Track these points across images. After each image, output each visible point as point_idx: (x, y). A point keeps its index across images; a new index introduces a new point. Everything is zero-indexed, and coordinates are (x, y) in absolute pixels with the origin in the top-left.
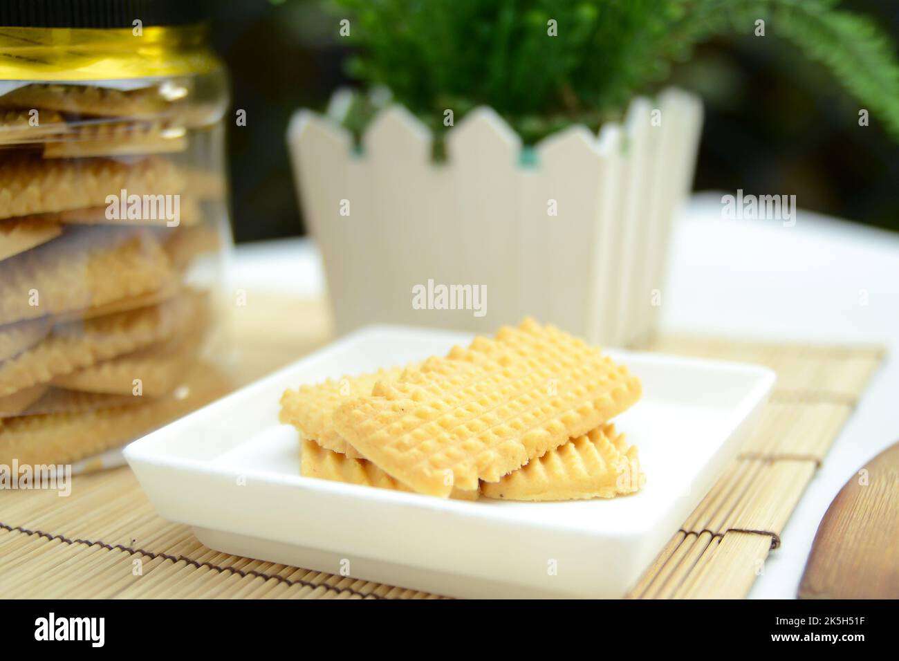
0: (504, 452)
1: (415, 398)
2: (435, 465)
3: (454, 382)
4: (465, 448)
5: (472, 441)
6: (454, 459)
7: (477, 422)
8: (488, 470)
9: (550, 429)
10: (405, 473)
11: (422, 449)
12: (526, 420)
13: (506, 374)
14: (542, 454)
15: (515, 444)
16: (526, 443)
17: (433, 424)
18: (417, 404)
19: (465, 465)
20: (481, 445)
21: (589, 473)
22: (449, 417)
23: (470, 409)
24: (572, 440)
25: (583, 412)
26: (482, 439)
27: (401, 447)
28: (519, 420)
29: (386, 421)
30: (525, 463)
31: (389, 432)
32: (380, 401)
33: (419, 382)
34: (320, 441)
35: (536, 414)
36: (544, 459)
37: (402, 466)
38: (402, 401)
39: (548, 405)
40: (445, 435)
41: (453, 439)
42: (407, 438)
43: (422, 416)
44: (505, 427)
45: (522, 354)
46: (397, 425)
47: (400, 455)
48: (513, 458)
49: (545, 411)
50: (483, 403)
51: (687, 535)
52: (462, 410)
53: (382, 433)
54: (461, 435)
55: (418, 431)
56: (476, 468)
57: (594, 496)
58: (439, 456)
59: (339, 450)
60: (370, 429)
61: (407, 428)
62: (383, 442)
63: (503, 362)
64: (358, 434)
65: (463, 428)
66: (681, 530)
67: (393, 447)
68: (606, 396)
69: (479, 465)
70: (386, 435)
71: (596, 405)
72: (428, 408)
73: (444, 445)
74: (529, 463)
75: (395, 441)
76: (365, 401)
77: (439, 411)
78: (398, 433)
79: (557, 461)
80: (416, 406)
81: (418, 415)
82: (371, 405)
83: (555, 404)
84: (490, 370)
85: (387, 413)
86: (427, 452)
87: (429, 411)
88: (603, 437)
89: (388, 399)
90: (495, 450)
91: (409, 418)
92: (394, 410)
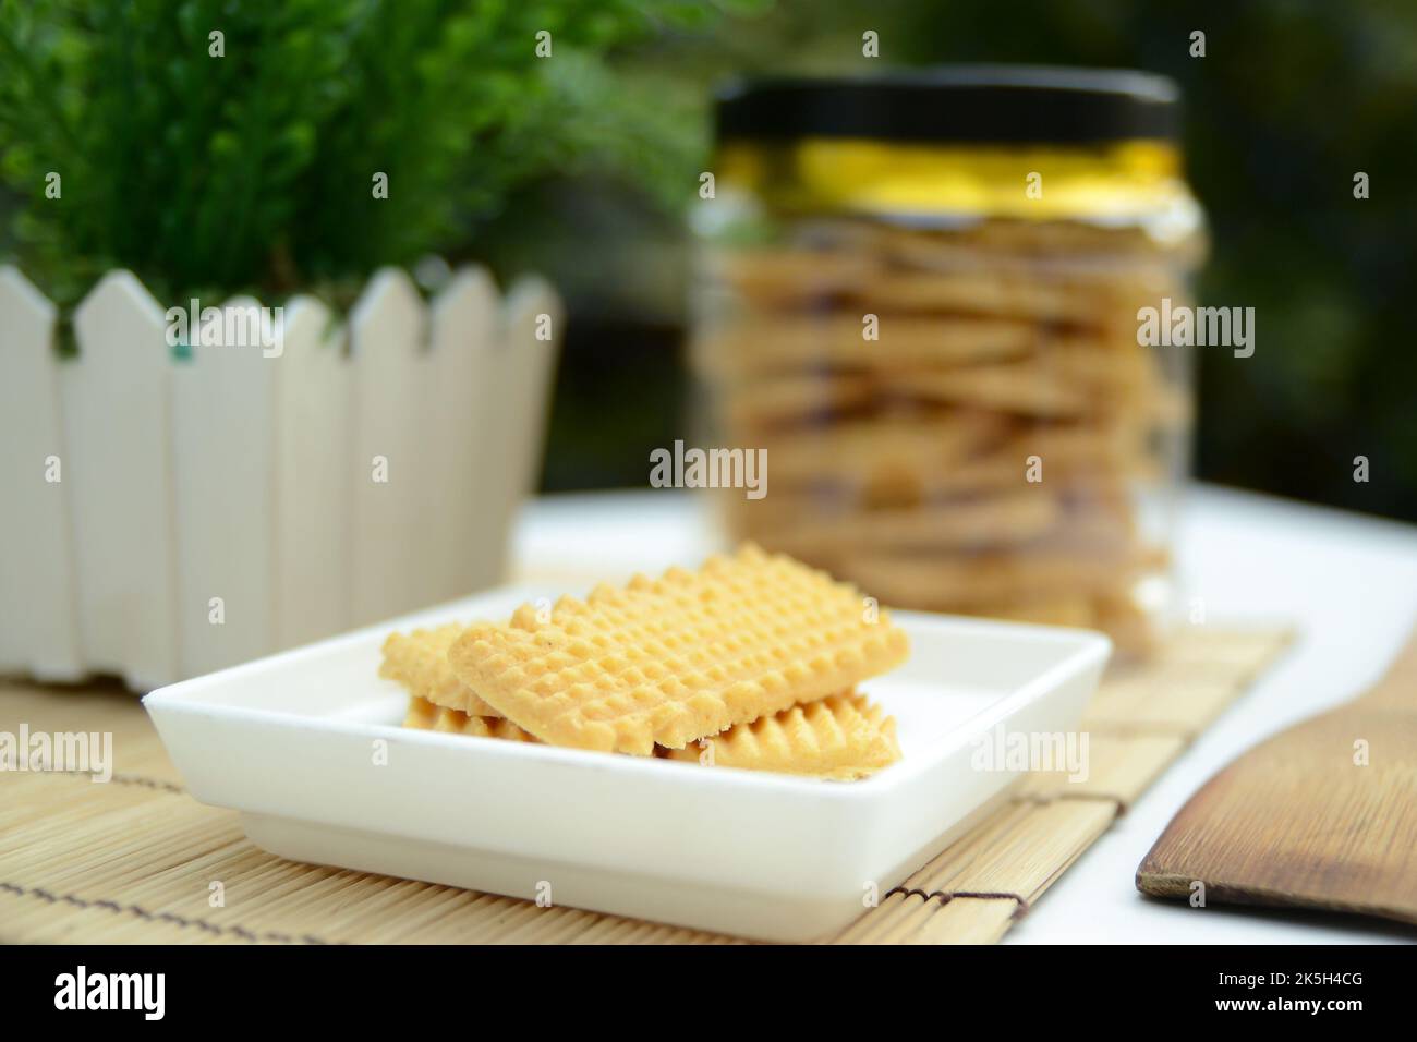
0: (696, 708)
1: (570, 630)
2: (589, 715)
3: (629, 616)
4: (636, 697)
5: (649, 688)
6: (617, 709)
7: (659, 665)
8: (667, 730)
9: (767, 685)
10: (545, 726)
11: (572, 694)
12: (731, 670)
13: (709, 612)
14: (752, 719)
15: (712, 697)
16: (728, 699)
17: (593, 663)
18: (572, 638)
19: (633, 718)
20: (661, 695)
21: (821, 748)
22: (618, 655)
23: (650, 650)
24: (798, 704)
25: (818, 667)
26: (663, 688)
27: (542, 690)
28: (720, 668)
29: (522, 656)
30: (726, 728)
31: (526, 670)
32: (519, 633)
33: (580, 612)
34: (432, 697)
35: (746, 664)
36: (756, 726)
37: (542, 715)
38: (550, 633)
39: (766, 653)
40: (608, 678)
41: (620, 686)
42: (550, 678)
43: (578, 653)
44: (699, 675)
45: (736, 590)
46: (539, 661)
47: (539, 702)
48: (708, 718)
49: (762, 661)
50: (670, 644)
52: (638, 648)
53: (516, 670)
54: (632, 680)
55: (568, 670)
56: (650, 724)
58: (597, 703)
59: (457, 706)
60: (500, 666)
61: (553, 666)
62: (515, 682)
63: (707, 596)
64: (481, 673)
65: (636, 670)
67: (530, 690)
68: (855, 649)
69: (655, 721)
70: (522, 673)
71: (838, 661)
72: (584, 640)
73: (605, 691)
74: (732, 730)
75: (535, 682)
76: (497, 631)
77: (603, 648)
78: (540, 673)
79: (776, 729)
80: (569, 641)
81: (572, 652)
82: (505, 636)
83: (776, 653)
84: (684, 604)
85: (526, 646)
86: (579, 698)
87: (588, 647)
88: (849, 708)
89: (532, 632)
90: (681, 704)
91: (558, 654)
92: (537, 643)
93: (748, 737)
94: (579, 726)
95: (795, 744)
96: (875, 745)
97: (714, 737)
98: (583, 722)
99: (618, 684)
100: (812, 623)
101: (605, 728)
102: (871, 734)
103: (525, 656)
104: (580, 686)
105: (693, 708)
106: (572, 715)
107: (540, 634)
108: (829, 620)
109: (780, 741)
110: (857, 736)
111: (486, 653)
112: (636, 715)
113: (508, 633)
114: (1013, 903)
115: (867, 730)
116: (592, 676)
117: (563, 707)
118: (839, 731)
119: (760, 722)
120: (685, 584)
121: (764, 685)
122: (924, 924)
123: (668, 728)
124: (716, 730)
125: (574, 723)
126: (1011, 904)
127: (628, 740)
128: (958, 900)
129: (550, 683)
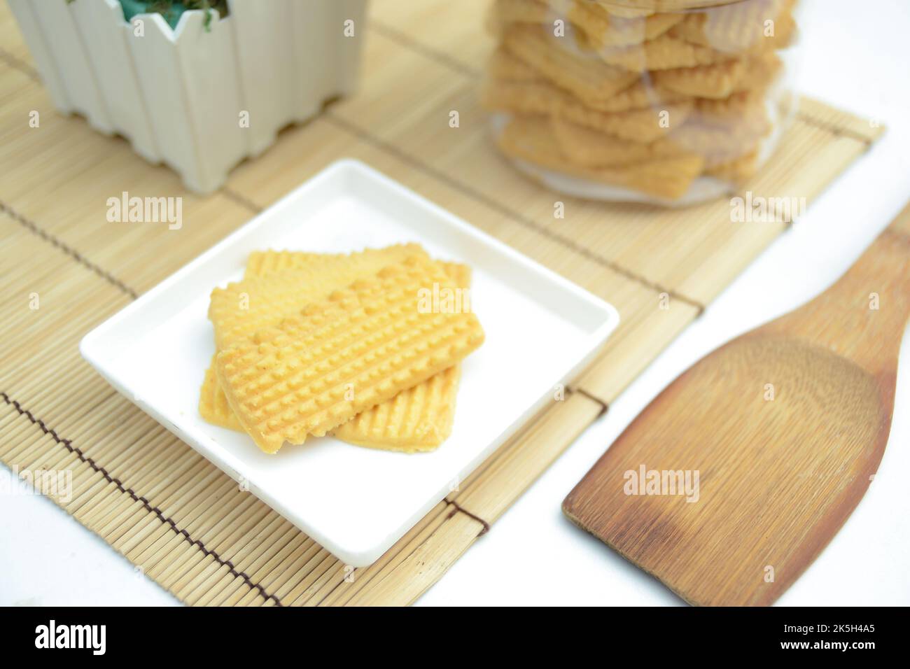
5: (308, 405)
6: (288, 423)
11: (265, 412)
16: (353, 405)
17: (282, 387)
18: (277, 362)
19: (295, 428)
22: (298, 379)
25: (415, 373)
27: (251, 407)
31: (246, 391)
33: (291, 333)
35: (371, 377)
38: (269, 359)
42: (256, 400)
43: (278, 379)
46: (253, 385)
47: (248, 415)
48: (340, 418)
53: (240, 392)
55: (268, 393)
56: (304, 429)
57: (399, 450)
58: (276, 419)
61: (263, 388)
62: (241, 399)
64: (227, 385)
65: (306, 389)
67: (246, 405)
68: (442, 355)
69: (306, 427)
70: (244, 394)
71: (430, 363)
72: (281, 371)
73: (284, 407)
74: (358, 416)
75: (249, 401)
76: (242, 353)
77: (292, 371)
78: (253, 393)
79: (381, 415)
80: (276, 365)
81: (274, 376)
82: (243, 360)
83: (392, 364)
84: (353, 321)
85: (250, 371)
86: (269, 414)
87: (282, 374)
88: (438, 382)
89: (260, 352)
90: (325, 412)
91: (265, 379)
92: (258, 368)
93: (364, 423)
94: (263, 435)
95: (386, 431)
96: (431, 434)
97: (345, 423)
98: (266, 433)
99: (293, 401)
100: (424, 333)
101: (276, 438)
102: (427, 428)
103: (249, 378)
104: (272, 407)
105: (330, 415)
106: (262, 427)
107: (260, 360)
108: (436, 328)
109: (377, 431)
110: (418, 431)
111: (231, 373)
112: (297, 424)
113: (246, 357)
114: (481, 527)
115: (426, 425)
116: (280, 395)
117: (259, 421)
118: (410, 426)
119: (376, 407)
120: (361, 296)
121: (378, 391)
122: (431, 535)
123: (315, 429)
124: (345, 420)
125: (262, 433)
126: (480, 527)
127: (291, 439)
128: (459, 514)
129: (255, 405)
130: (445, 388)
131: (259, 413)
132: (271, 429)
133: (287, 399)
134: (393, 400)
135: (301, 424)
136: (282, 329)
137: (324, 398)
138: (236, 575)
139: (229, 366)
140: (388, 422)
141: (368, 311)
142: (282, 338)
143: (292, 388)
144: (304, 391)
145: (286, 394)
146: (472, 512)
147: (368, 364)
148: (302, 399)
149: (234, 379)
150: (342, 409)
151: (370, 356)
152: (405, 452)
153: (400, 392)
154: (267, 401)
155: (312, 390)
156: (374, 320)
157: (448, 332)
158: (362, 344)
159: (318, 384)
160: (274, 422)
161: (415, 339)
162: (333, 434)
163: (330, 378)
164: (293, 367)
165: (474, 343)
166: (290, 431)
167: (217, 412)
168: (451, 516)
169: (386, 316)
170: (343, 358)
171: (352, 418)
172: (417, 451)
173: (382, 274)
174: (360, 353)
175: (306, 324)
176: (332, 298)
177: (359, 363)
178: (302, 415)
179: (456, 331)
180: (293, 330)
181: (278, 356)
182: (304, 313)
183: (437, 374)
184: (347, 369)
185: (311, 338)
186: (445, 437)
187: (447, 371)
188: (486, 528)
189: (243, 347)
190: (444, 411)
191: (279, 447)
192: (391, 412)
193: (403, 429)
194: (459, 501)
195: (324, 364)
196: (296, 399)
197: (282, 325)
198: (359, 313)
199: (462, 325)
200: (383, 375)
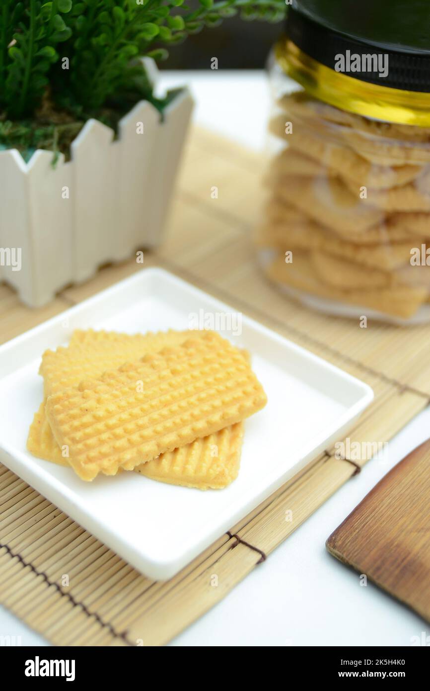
4: (113, 448)
5: (122, 442)
6: (104, 456)
11: (86, 445)
12: (165, 429)
13: (172, 384)
14: (172, 450)
15: (149, 446)
16: (159, 445)
17: (100, 426)
18: (98, 406)
19: (110, 460)
20: (126, 446)
21: (196, 472)
22: (114, 421)
23: (132, 415)
25: (210, 423)
26: (129, 441)
27: (74, 440)
28: (160, 428)
29: (72, 417)
31: (70, 427)
32: (77, 398)
33: (109, 384)
35: (175, 424)
36: (174, 452)
38: (91, 404)
39: (186, 417)
42: (78, 435)
43: (97, 419)
44: (149, 431)
46: (76, 423)
48: (147, 456)
49: (184, 420)
51: (231, 537)
52: (126, 414)
53: (66, 428)
55: (89, 430)
56: (117, 462)
57: (194, 486)
58: (95, 452)
60: (61, 423)
61: (84, 426)
62: (65, 434)
66: (228, 533)
67: (69, 439)
68: (233, 411)
69: (119, 461)
70: (69, 430)
71: (223, 417)
72: (101, 413)
73: (102, 442)
74: (161, 455)
75: (73, 435)
76: (68, 397)
77: (110, 414)
78: (77, 429)
79: (181, 457)
80: (96, 408)
81: (94, 417)
82: (69, 402)
83: (192, 415)
84: (162, 379)
85: (75, 411)
86: (88, 448)
87: (101, 416)
88: (227, 435)
89: (83, 397)
90: (135, 450)
91: (87, 419)
92: (81, 409)
93: (165, 462)
94: (83, 465)
95: (184, 469)
96: (222, 474)
97: (151, 461)
98: (85, 463)
99: (109, 438)
100: (219, 392)
101: (93, 467)
102: (219, 469)
103: (74, 417)
104: (90, 442)
105: (140, 453)
106: (82, 458)
107: (84, 403)
108: (228, 389)
109: (177, 469)
110: (211, 471)
111: (58, 412)
112: (111, 458)
113: (71, 400)
114: (260, 556)
115: (218, 466)
116: (99, 432)
117: (80, 452)
118: (205, 466)
119: (176, 450)
120: (168, 360)
121: (179, 436)
122: (216, 561)
123: (126, 463)
124: (151, 458)
125: (82, 463)
126: (258, 557)
127: (105, 470)
128: (240, 546)
129: (77, 439)
130: (232, 440)
131: (80, 446)
132: (90, 460)
133: (104, 436)
134: (191, 445)
135: (113, 458)
136: (102, 381)
137: (135, 437)
138: (50, 585)
139: (57, 406)
140: (186, 462)
141: (174, 372)
142: (102, 387)
143: (109, 428)
144: (119, 431)
145: (104, 432)
146: (251, 544)
147: (173, 413)
148: (117, 437)
149: (61, 417)
150: (150, 448)
151: (175, 407)
152: (199, 489)
153: (196, 440)
154: (88, 436)
155: (126, 431)
156: (177, 380)
157: (239, 393)
158: (168, 397)
159: (131, 426)
160: (92, 454)
161: (212, 397)
162: (139, 471)
163: (140, 422)
164: (111, 410)
165: (259, 404)
166: (106, 463)
167: (43, 446)
168: (233, 546)
169: (188, 377)
170: (152, 407)
171: (157, 457)
172: (209, 488)
173: (185, 345)
174: (166, 404)
175: (123, 378)
176: (144, 360)
177: (165, 412)
178: (116, 450)
179: (244, 393)
180: (112, 381)
181: (99, 401)
182: (121, 370)
183: (226, 428)
184: (155, 416)
185: (126, 389)
186: (233, 479)
187: (235, 426)
188: (264, 557)
189: (70, 392)
190: (232, 458)
191: (95, 475)
192: (189, 454)
193: (198, 469)
194: (240, 535)
195: (136, 411)
196: (111, 436)
197: (102, 378)
198: (166, 373)
199: (249, 389)
200: (184, 423)
